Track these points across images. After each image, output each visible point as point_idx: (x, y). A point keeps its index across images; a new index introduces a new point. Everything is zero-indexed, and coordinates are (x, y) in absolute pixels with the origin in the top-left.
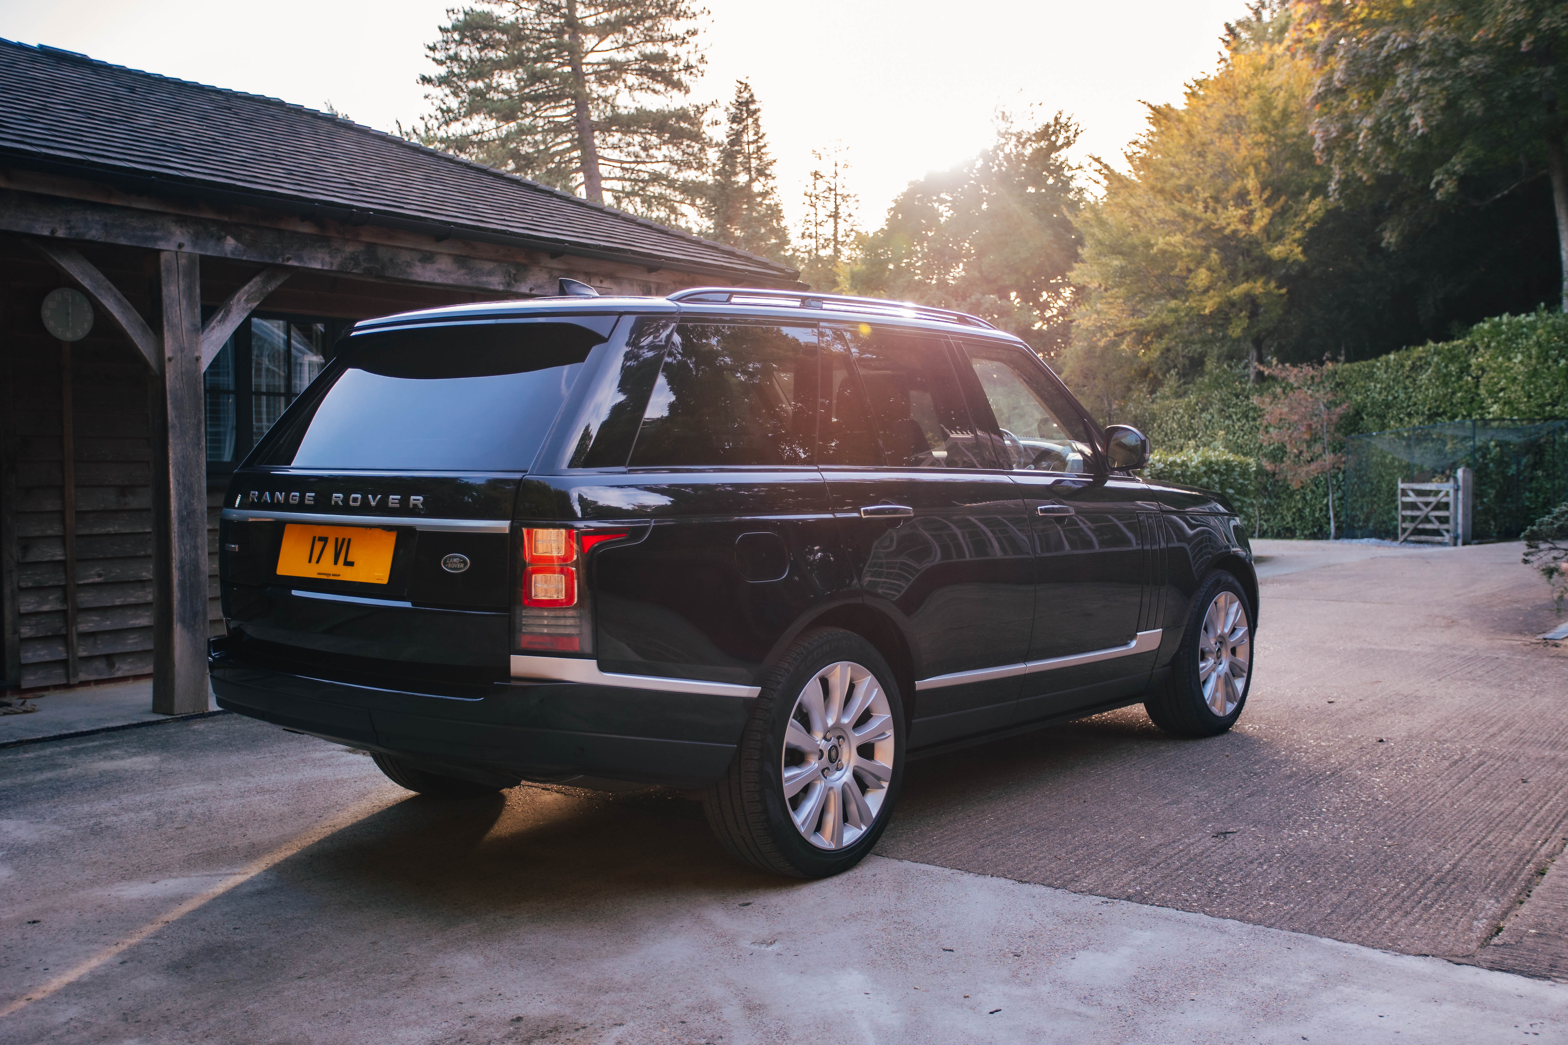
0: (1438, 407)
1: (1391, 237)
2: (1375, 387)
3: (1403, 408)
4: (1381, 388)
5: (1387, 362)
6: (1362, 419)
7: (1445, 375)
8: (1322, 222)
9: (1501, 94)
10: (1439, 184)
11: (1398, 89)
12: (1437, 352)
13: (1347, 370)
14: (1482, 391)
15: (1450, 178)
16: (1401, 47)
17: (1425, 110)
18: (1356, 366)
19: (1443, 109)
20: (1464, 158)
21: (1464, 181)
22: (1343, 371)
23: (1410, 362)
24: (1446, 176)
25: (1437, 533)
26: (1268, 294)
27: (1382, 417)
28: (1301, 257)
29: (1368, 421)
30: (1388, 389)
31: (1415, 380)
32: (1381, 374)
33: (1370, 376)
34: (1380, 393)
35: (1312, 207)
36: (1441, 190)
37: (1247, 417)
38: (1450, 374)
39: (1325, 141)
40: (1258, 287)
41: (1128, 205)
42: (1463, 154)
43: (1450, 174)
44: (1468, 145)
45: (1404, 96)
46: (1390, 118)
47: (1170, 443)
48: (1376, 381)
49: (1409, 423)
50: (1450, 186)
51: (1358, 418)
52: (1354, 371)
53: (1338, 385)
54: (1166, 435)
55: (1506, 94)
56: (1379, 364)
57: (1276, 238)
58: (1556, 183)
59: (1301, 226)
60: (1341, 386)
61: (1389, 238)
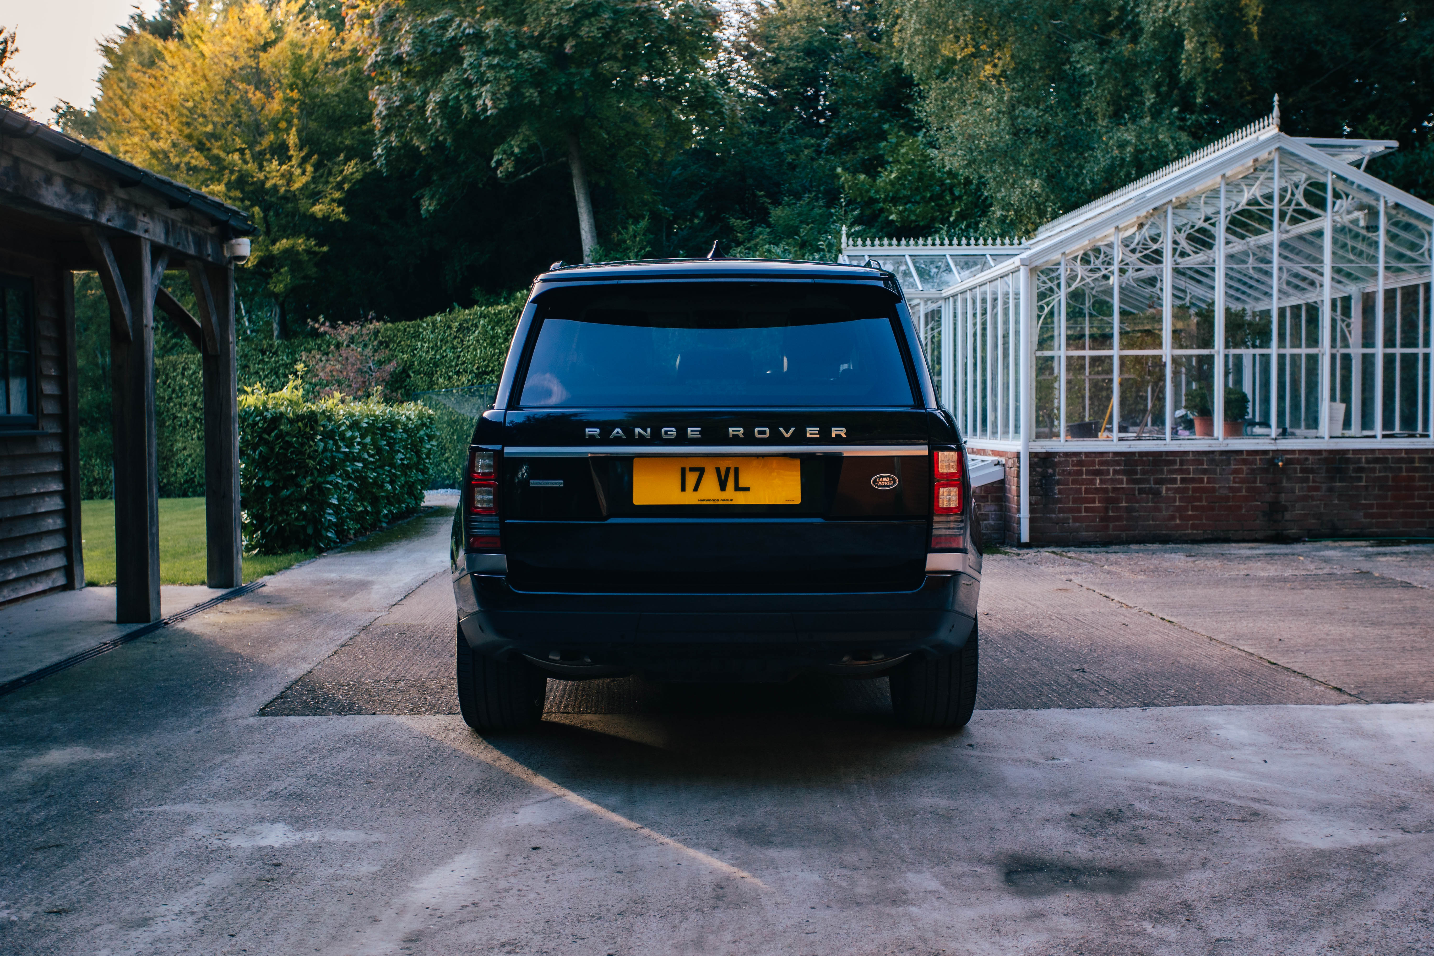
0: (487, 366)
1: (430, 205)
2: (422, 346)
3: (451, 366)
4: (428, 347)
5: (434, 323)
6: (409, 376)
7: (493, 337)
8: (362, 184)
9: (551, 88)
10: (499, 163)
11: (466, 70)
12: (483, 316)
13: (391, 329)
15: (509, 159)
16: (467, 31)
17: (494, 94)
18: (401, 325)
19: (509, 95)
20: (522, 141)
21: (520, 162)
22: (386, 330)
23: (457, 324)
24: (504, 156)
26: (308, 251)
27: (430, 375)
28: (343, 217)
30: (436, 348)
31: (462, 341)
32: (427, 334)
33: (416, 336)
34: (427, 352)
35: (350, 168)
36: (501, 169)
37: (276, 373)
38: (495, 336)
39: (388, 109)
40: (301, 243)
41: (148, 146)
42: (521, 137)
43: (508, 154)
44: (524, 130)
45: (472, 77)
46: (457, 97)
47: (179, 400)
48: (423, 340)
49: (458, 380)
50: (508, 165)
51: (404, 375)
52: (399, 330)
53: (381, 343)
54: (174, 391)
55: (555, 88)
56: (425, 325)
57: (315, 197)
58: (575, 170)
59: (339, 187)
60: (385, 344)
61: (428, 206)
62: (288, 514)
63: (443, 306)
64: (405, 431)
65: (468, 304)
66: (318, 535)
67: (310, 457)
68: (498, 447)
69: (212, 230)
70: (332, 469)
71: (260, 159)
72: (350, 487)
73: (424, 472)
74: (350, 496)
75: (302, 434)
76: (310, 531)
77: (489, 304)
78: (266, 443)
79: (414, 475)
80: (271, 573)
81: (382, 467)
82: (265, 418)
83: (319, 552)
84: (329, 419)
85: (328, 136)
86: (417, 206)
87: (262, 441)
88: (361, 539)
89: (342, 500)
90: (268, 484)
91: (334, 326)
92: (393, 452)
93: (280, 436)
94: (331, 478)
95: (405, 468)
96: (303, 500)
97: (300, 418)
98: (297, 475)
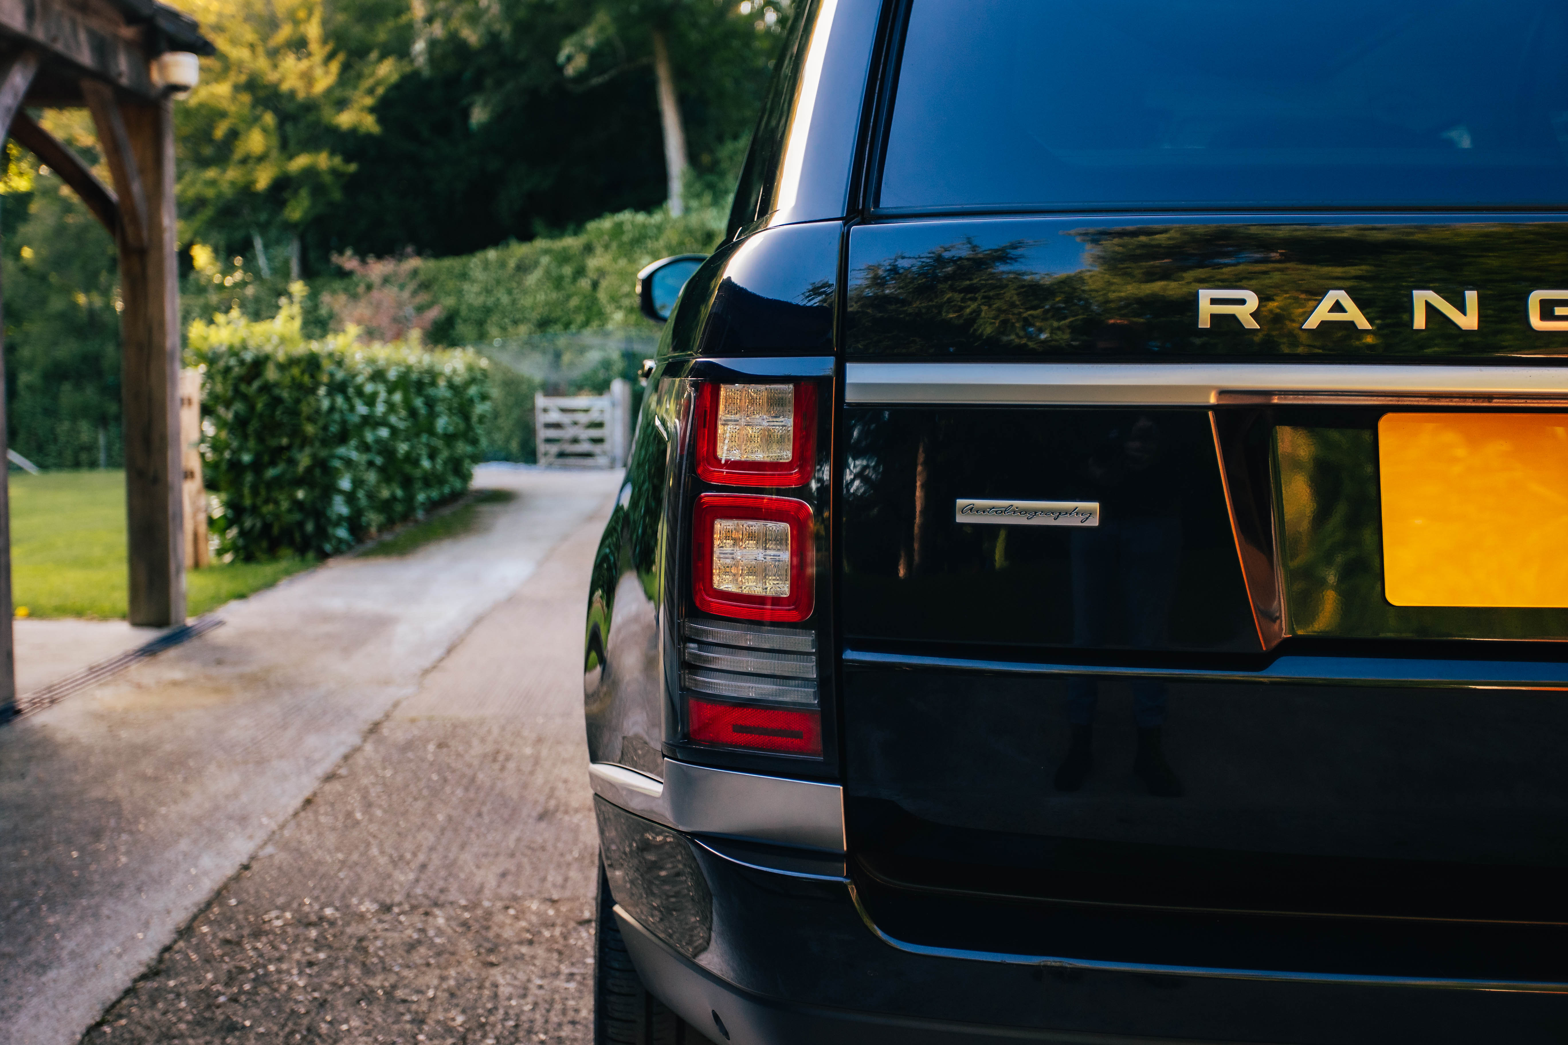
0: (549, 314)
1: (482, 114)
2: (471, 289)
3: (505, 314)
4: (478, 290)
5: (485, 260)
6: (455, 323)
7: (557, 278)
8: (397, 87)
10: (569, 59)
12: (546, 252)
13: (433, 267)
14: (602, 295)
15: (581, 52)
18: (447, 263)
20: (597, 30)
21: (595, 56)
22: (427, 268)
23: (513, 262)
24: (576, 49)
25: (588, 455)
26: (334, 172)
27: (481, 323)
28: (374, 128)
29: (462, 329)
30: (488, 291)
31: (520, 282)
32: (477, 274)
33: (465, 276)
34: (477, 296)
35: (384, 68)
36: (570, 66)
38: (562, 277)
40: (323, 160)
42: (597, 26)
43: (583, 48)
48: (472, 281)
49: (515, 329)
50: (580, 62)
51: (449, 324)
52: (443, 269)
53: (421, 285)
56: (475, 262)
57: (342, 104)
58: (663, 73)
59: (371, 91)
60: (425, 286)
61: (479, 115)
62: (277, 503)
63: (497, 239)
64: (451, 385)
65: (527, 237)
66: (322, 533)
67: (310, 419)
68: (824, 366)
69: (128, 32)
70: (343, 438)
71: (274, 54)
72: (371, 464)
73: (474, 442)
74: (372, 477)
75: (296, 385)
76: (310, 527)
77: (552, 237)
78: (245, 397)
79: (462, 448)
80: (241, 596)
81: (418, 435)
82: (242, 362)
83: (323, 557)
84: (340, 363)
85: (358, 30)
86: (465, 114)
87: (238, 394)
88: (387, 537)
89: (358, 483)
90: (246, 458)
91: (363, 261)
92: (433, 414)
93: (266, 388)
94: (342, 451)
95: (450, 438)
96: (299, 482)
97: (293, 362)
98: (289, 448)
